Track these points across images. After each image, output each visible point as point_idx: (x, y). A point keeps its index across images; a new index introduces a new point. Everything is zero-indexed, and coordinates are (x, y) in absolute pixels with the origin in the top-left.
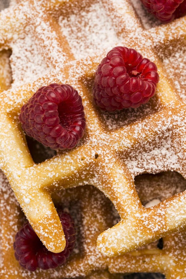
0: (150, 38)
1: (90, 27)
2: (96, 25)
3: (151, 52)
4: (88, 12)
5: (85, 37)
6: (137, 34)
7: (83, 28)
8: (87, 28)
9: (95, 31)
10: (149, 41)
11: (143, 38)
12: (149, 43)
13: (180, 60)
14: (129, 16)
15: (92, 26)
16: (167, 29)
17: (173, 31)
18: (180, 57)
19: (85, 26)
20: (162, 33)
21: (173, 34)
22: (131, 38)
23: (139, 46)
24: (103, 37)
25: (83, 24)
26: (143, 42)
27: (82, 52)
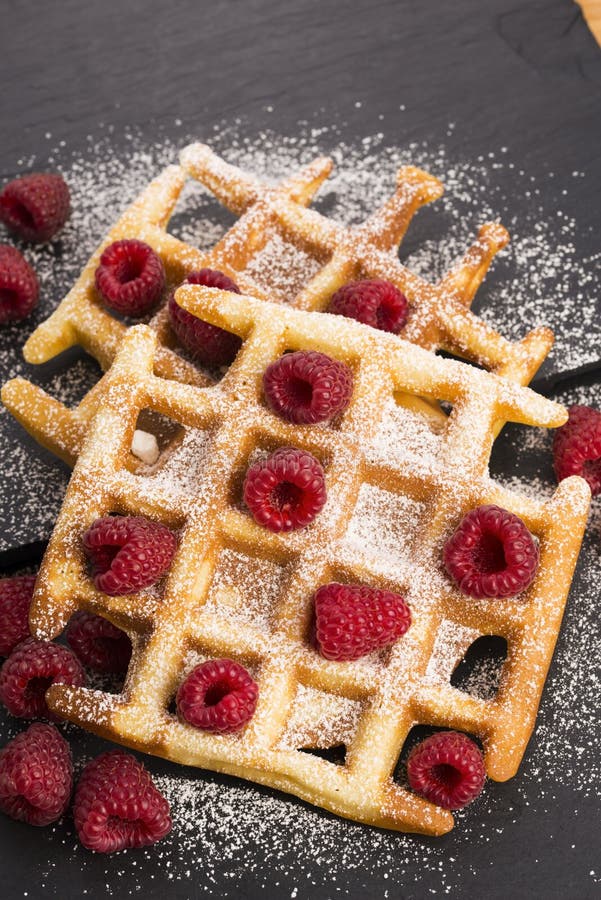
0: (313, 561)
1: (388, 530)
2: (384, 537)
3: (297, 549)
4: (407, 543)
5: (381, 515)
6: (329, 551)
7: (393, 521)
8: (389, 526)
9: (378, 530)
10: (310, 558)
11: (319, 554)
12: (308, 555)
13: (268, 586)
14: (356, 562)
15: (387, 533)
16: (308, 588)
17: (300, 592)
18: (271, 589)
19: (393, 526)
20: (307, 578)
21: (296, 590)
22: (329, 542)
23: (313, 542)
24: (364, 532)
25: (398, 526)
26: (315, 550)
27: (366, 497)
